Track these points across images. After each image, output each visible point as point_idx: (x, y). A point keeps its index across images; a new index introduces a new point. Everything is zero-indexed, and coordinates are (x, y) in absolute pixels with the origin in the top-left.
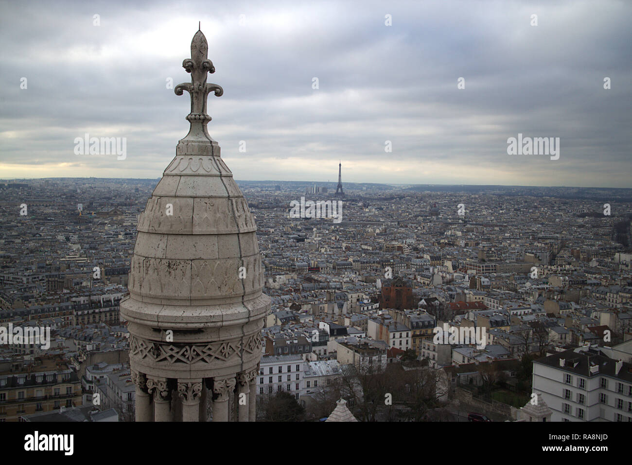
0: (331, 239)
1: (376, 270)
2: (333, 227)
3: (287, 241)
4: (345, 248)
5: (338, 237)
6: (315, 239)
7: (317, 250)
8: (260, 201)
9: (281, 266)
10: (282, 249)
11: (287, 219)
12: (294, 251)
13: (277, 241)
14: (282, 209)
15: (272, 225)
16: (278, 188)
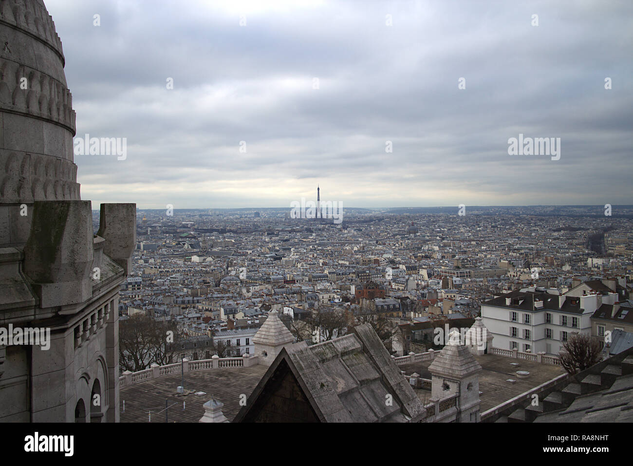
0: (308, 257)
1: (352, 280)
2: (311, 247)
3: (264, 259)
4: (322, 264)
5: (315, 255)
6: (293, 257)
7: (294, 266)
8: (239, 227)
9: (256, 280)
10: (259, 267)
11: (265, 241)
12: (271, 268)
13: (254, 260)
14: (261, 233)
15: (249, 247)
16: (257, 214)
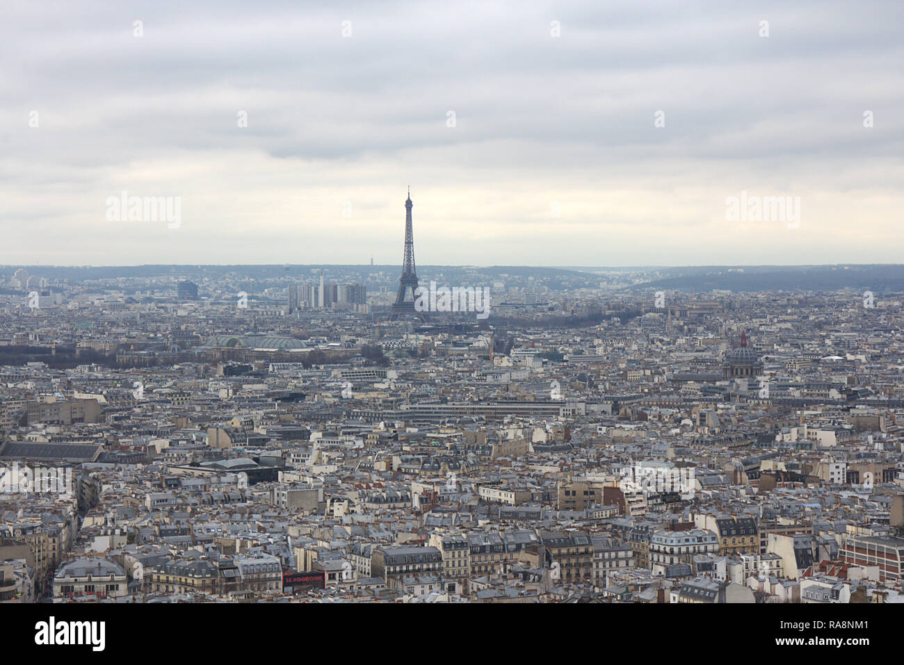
0: (370, 469)
1: (526, 576)
2: (382, 425)
3: (214, 479)
4: (421, 500)
5: (397, 461)
6: (316, 470)
7: (319, 510)
8: (123, 340)
9: (184, 572)
10: (194, 512)
11: (218, 400)
12: (238, 517)
13: (175, 483)
14: (202, 367)
15: (160, 424)
16: (189, 291)
